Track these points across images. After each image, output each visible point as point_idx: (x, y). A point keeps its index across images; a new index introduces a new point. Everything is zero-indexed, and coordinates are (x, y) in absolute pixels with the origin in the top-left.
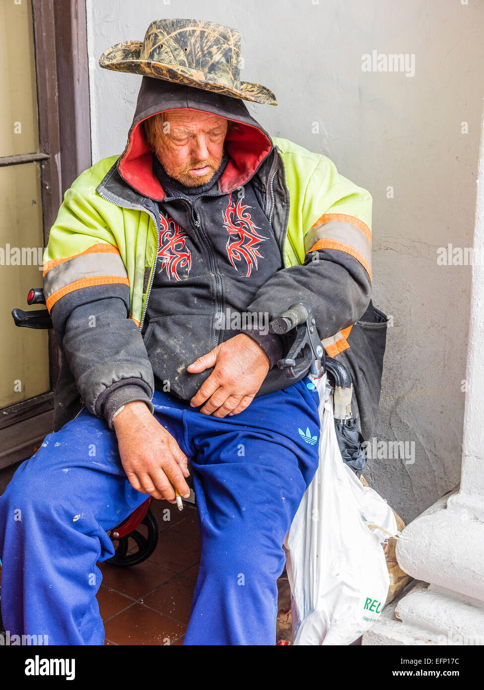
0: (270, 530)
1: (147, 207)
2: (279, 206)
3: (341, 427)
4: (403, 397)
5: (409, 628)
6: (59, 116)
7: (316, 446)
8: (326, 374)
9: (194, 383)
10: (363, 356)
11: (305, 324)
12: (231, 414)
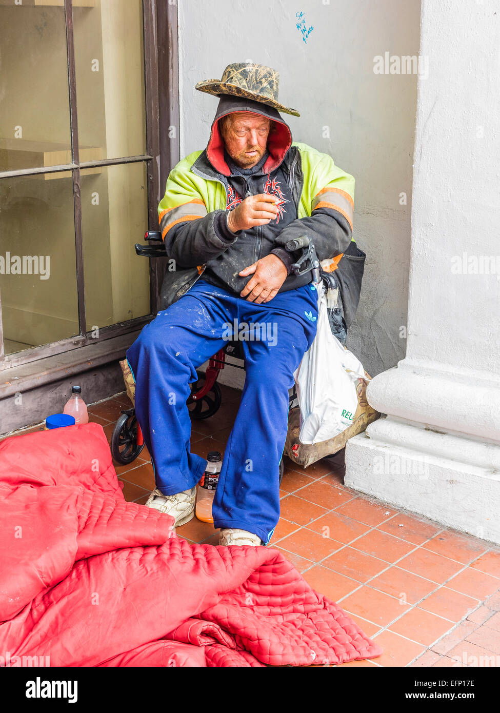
0: (285, 361)
1: (220, 179)
2: (297, 182)
3: (332, 313)
4: (379, 309)
5: (373, 441)
6: (160, 132)
7: (316, 322)
8: (322, 281)
9: (242, 283)
10: (348, 276)
11: (308, 247)
12: (265, 302)
